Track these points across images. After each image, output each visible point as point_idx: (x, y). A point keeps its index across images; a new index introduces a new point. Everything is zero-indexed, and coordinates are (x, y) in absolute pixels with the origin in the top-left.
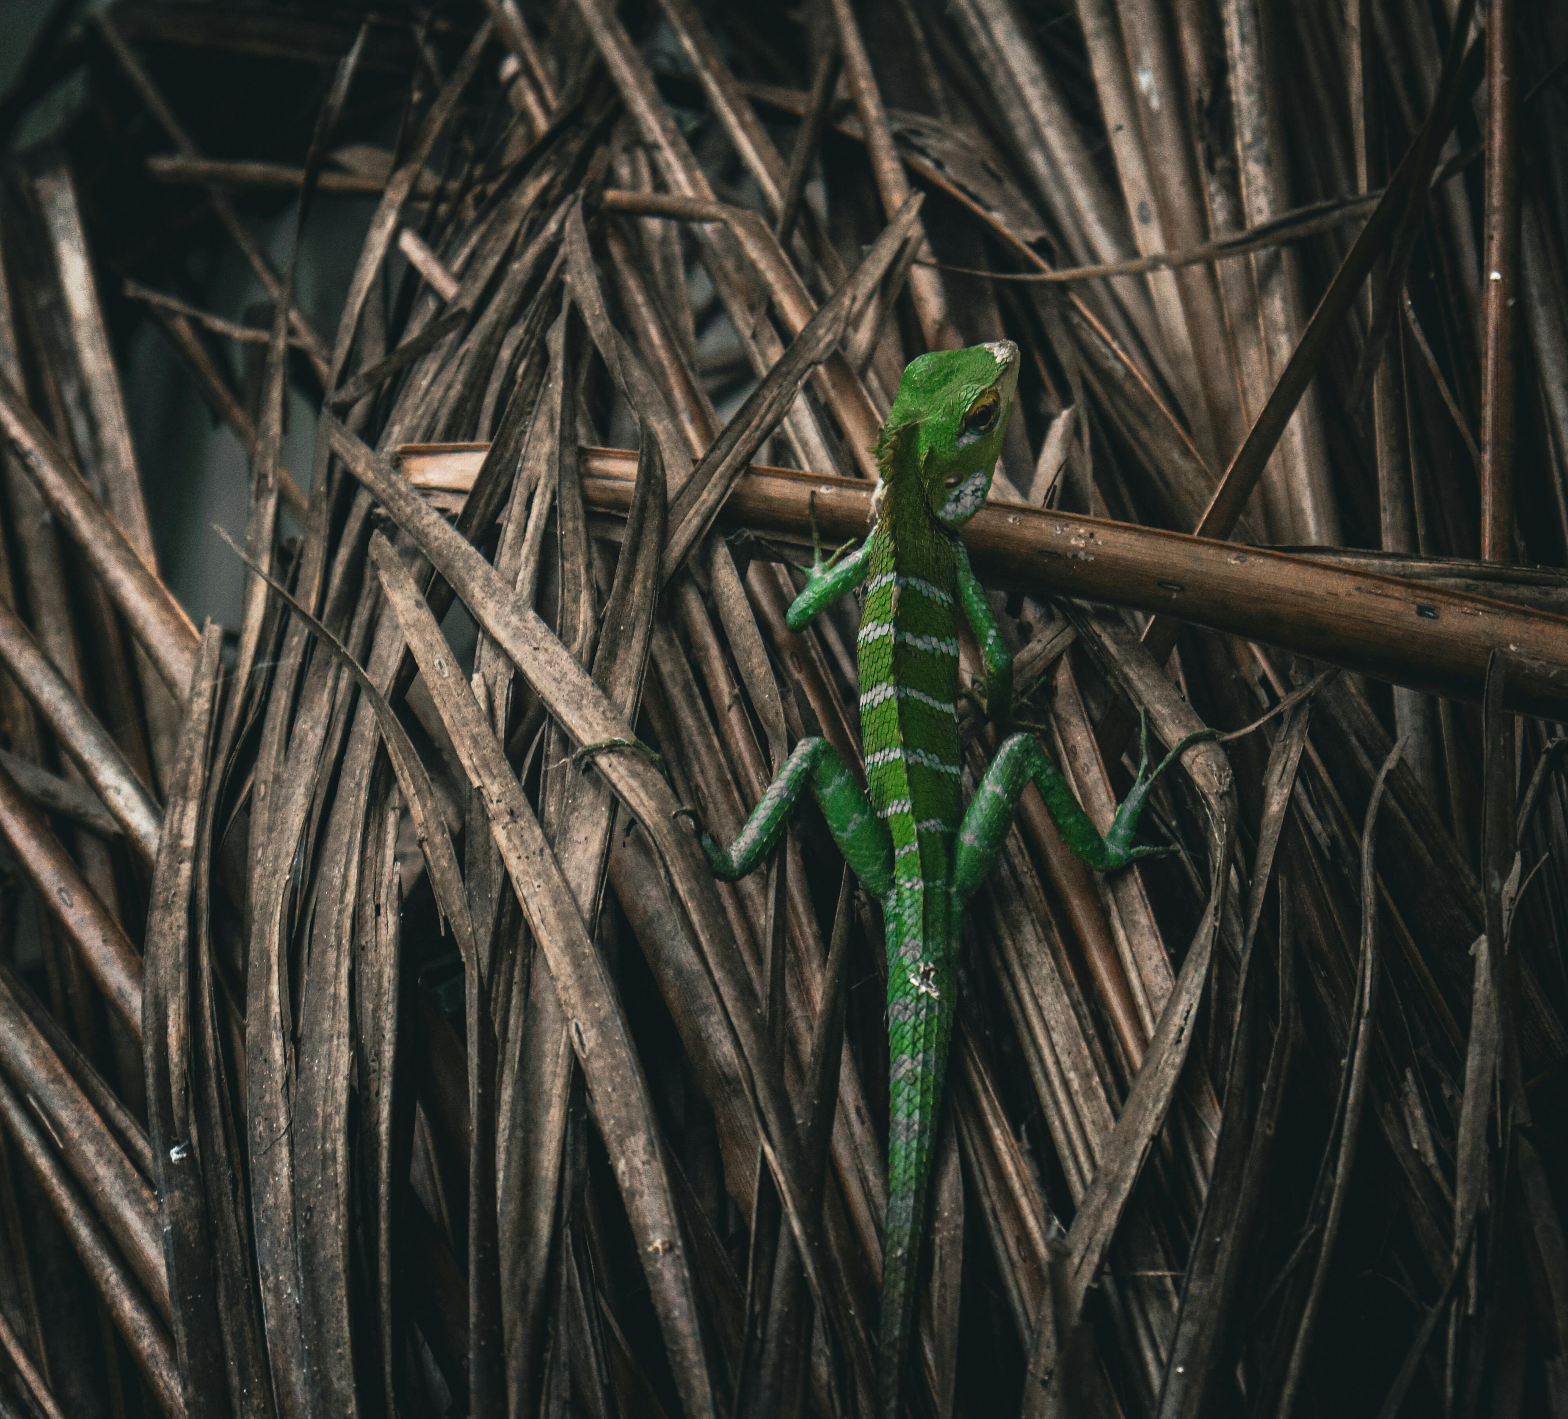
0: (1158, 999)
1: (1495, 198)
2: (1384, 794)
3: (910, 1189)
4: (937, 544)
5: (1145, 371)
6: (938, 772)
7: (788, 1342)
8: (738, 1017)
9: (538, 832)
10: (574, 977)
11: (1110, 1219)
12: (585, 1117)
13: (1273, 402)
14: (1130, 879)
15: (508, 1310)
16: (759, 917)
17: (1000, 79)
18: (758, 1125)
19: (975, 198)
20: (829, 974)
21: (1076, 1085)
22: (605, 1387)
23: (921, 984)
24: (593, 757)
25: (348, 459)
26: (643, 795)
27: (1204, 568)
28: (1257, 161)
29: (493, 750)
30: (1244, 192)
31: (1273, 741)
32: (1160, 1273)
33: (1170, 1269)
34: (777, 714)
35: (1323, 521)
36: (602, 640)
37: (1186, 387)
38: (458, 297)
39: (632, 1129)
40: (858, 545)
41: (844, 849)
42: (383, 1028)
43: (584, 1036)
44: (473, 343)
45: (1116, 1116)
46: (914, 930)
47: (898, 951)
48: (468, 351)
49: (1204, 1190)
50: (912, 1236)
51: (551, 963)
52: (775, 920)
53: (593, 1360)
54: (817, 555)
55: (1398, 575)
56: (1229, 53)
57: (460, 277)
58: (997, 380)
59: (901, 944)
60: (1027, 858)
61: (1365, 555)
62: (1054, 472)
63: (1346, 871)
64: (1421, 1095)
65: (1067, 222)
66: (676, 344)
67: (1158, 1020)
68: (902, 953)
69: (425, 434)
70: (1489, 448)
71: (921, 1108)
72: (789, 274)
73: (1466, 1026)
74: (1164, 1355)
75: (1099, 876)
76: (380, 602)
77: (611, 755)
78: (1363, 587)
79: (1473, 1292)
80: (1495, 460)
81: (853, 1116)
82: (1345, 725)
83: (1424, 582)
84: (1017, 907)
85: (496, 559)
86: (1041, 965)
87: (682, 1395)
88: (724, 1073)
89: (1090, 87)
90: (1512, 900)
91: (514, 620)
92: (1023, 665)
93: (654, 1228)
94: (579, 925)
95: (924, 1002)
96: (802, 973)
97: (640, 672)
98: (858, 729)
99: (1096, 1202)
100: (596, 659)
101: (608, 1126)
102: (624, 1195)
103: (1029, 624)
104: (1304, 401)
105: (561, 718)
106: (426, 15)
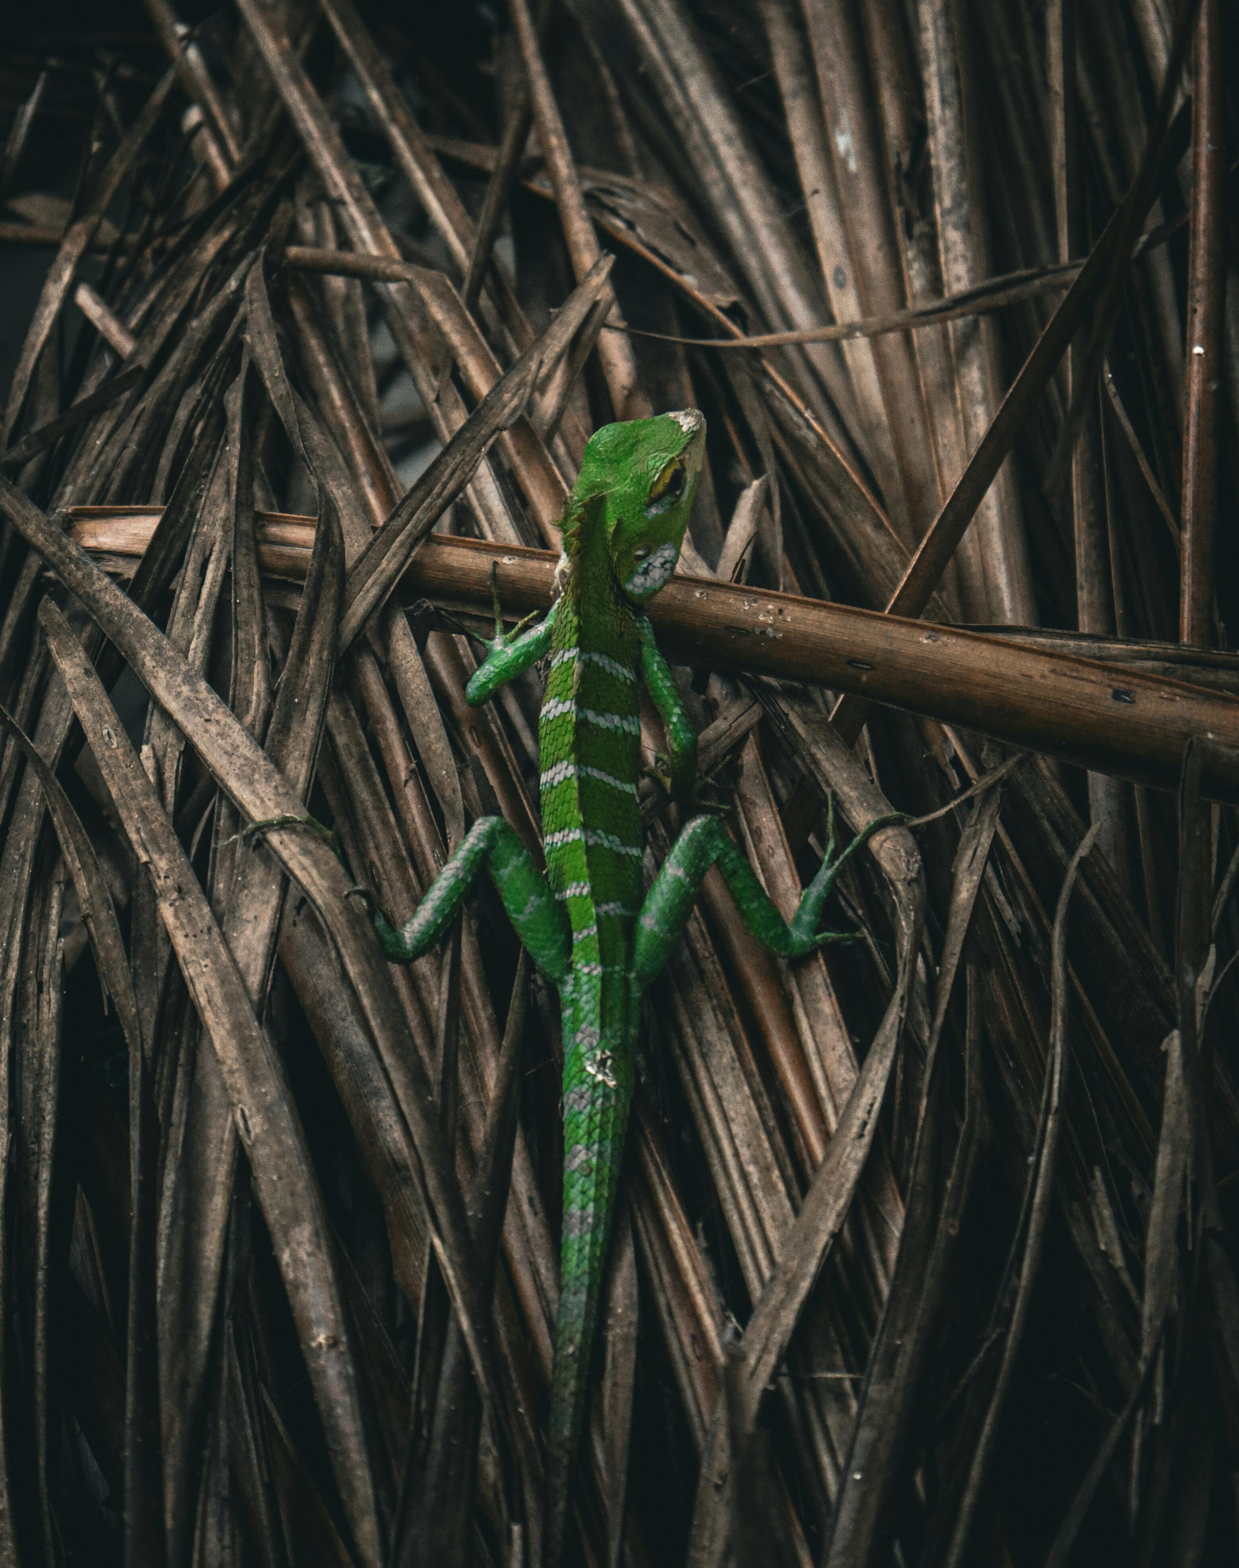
0: (840, 1091)
1: (1200, 268)
2: (1076, 881)
3: (582, 1284)
4: (621, 620)
5: (840, 441)
6: (619, 855)
7: (455, 1442)
8: (408, 1104)
9: (206, 910)
10: (241, 1060)
11: (788, 1319)
12: (250, 1204)
13: (969, 476)
14: (814, 965)
15: (167, 1406)
16: (432, 1001)
17: (695, 137)
18: (427, 1217)
19: (667, 261)
20: (503, 1060)
21: (755, 1178)
22: (265, 1485)
23: (597, 1072)
24: (264, 834)
25: (19, 521)
26: (314, 873)
27: (895, 646)
28: (956, 227)
29: (162, 824)
30: (942, 259)
31: (963, 825)
32: (838, 1375)
33: (849, 1371)
34: (454, 791)
35: (1018, 598)
36: (276, 713)
37: (880, 456)
38: (134, 354)
39: (297, 1219)
40: (540, 618)
41: (520, 931)
42: (44, 1110)
43: (250, 1123)
44: (149, 401)
45: (796, 1210)
46: (591, 1016)
47: (574, 1038)
48: (144, 409)
49: (886, 1291)
50: (584, 1333)
51: (218, 1045)
52: (449, 1004)
53: (253, 1455)
54: (498, 627)
55: (1094, 657)
56: (929, 116)
57: (136, 334)
58: (685, 449)
59: (578, 1031)
60: (709, 943)
61: (1061, 636)
62: (744, 544)
63: (1036, 959)
64: (1110, 1194)
65: (761, 285)
66: (358, 406)
67: (841, 1112)
68: (578, 1040)
69: (98, 494)
70: (1189, 527)
71: (596, 1200)
72: (474, 336)
73: (1157, 1123)
74: (841, 1461)
75: (782, 963)
76: (49, 669)
77: (282, 832)
78: (1058, 669)
79: (1159, 1400)
80: (1195, 540)
81: (526, 1207)
82: (1037, 808)
83: (1121, 665)
84: (698, 993)
85: (168, 627)
86: (721, 1054)
87: (344, 1496)
88: (394, 1160)
89: (787, 147)
90: (1206, 994)
91: (185, 689)
92: (709, 743)
93: (319, 1322)
94: (247, 1007)
95: (600, 1091)
96: (475, 1058)
97: (314, 746)
98: (537, 807)
99: (773, 1302)
100: (269, 732)
101: (273, 1215)
102: (288, 1287)
103: (715, 700)
104: (1000, 476)
105: (231, 792)
106: (108, 60)
